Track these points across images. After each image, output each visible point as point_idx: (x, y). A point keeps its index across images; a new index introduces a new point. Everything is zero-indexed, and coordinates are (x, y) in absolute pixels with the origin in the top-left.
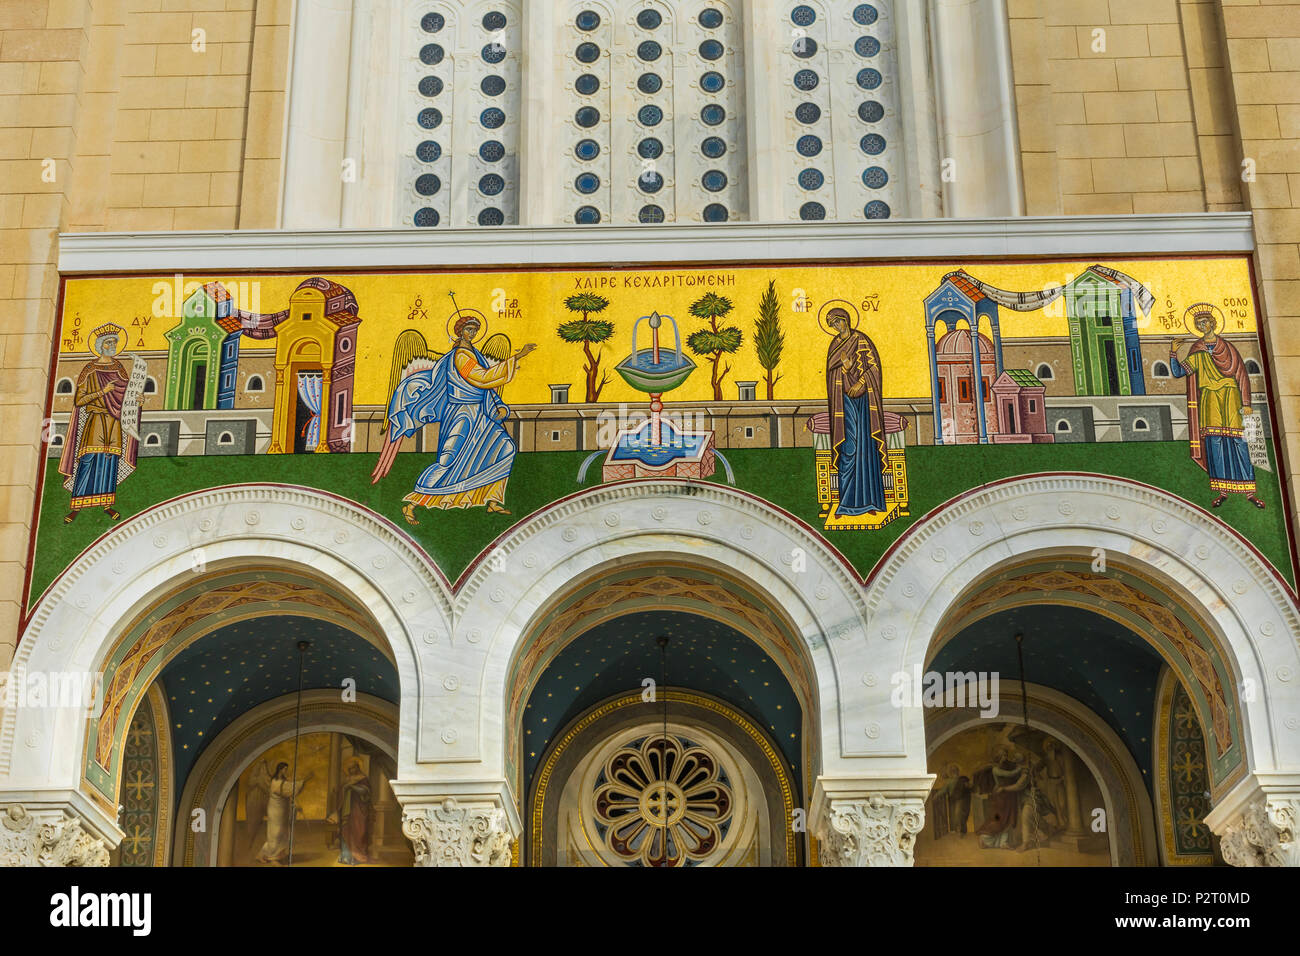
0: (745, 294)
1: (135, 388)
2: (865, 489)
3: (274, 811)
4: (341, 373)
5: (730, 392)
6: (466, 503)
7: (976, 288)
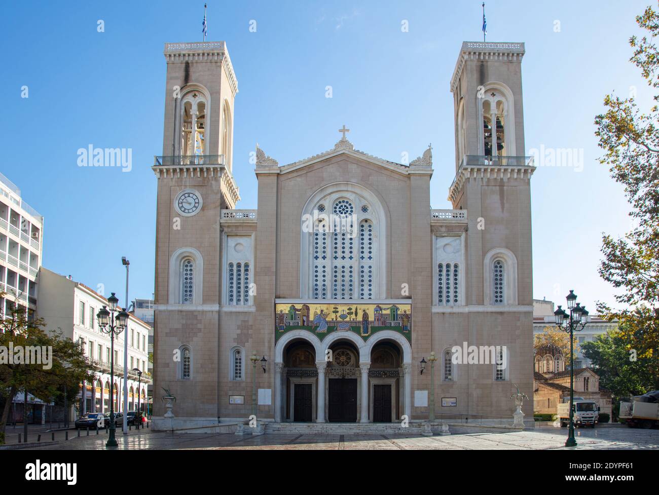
0: (354, 308)
1: (285, 318)
2: (366, 331)
4: (308, 317)
6: (322, 332)
7: (380, 308)
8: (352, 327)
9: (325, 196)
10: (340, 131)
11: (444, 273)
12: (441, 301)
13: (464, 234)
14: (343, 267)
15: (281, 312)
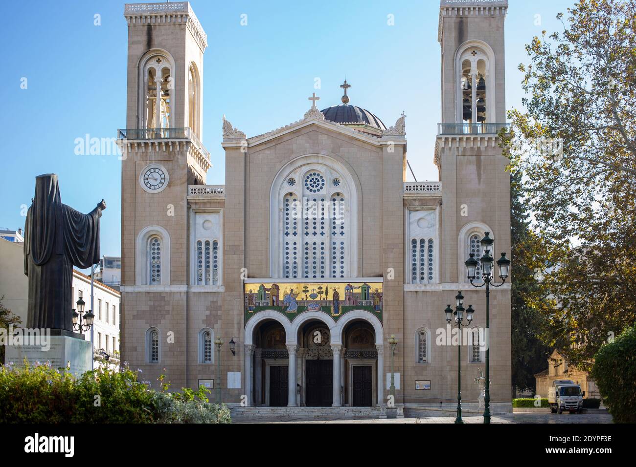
0: (324, 286)
1: (254, 298)
2: (336, 311)
3: (273, 339)
4: (278, 296)
5: (322, 299)
6: (292, 312)
7: (351, 286)
8: (322, 307)
9: (295, 169)
10: (310, 99)
11: (418, 248)
12: (414, 278)
13: (438, 208)
14: (315, 244)
15: (251, 291)
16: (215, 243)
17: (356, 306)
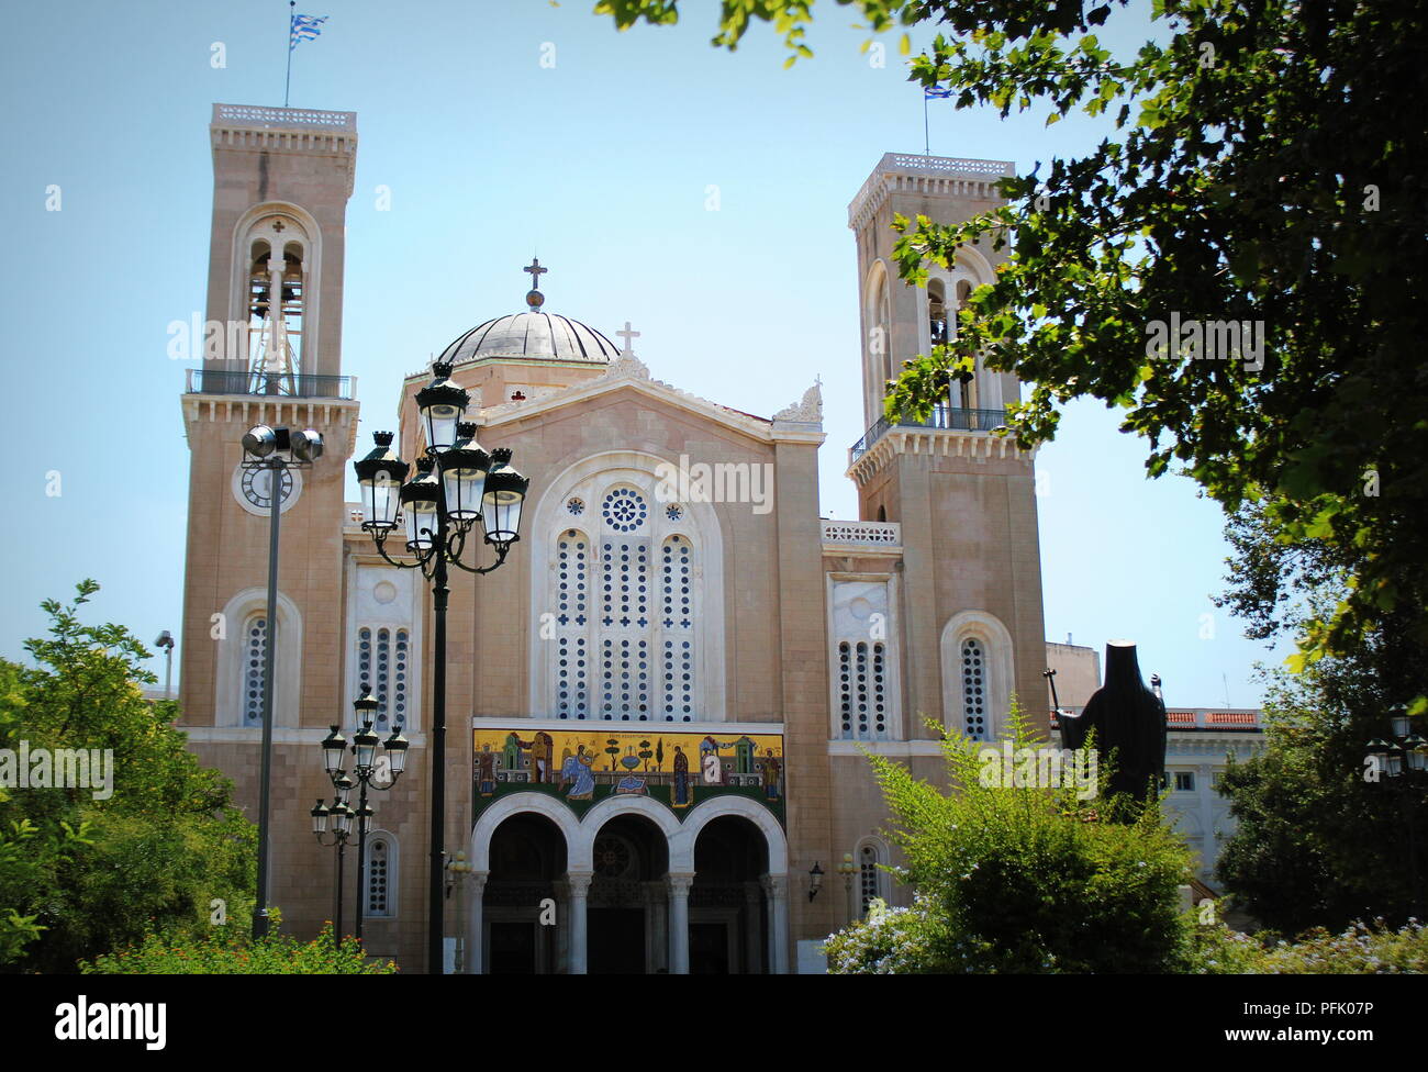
0: (654, 741)
1: (495, 763)
2: (682, 797)
4: (549, 761)
5: (649, 770)
6: (583, 798)
7: (712, 742)
8: (651, 787)
9: (583, 481)
11: (853, 662)
12: (846, 727)
13: (894, 578)
14: (625, 644)
15: (487, 747)
16: (402, 635)
17: (726, 786)
